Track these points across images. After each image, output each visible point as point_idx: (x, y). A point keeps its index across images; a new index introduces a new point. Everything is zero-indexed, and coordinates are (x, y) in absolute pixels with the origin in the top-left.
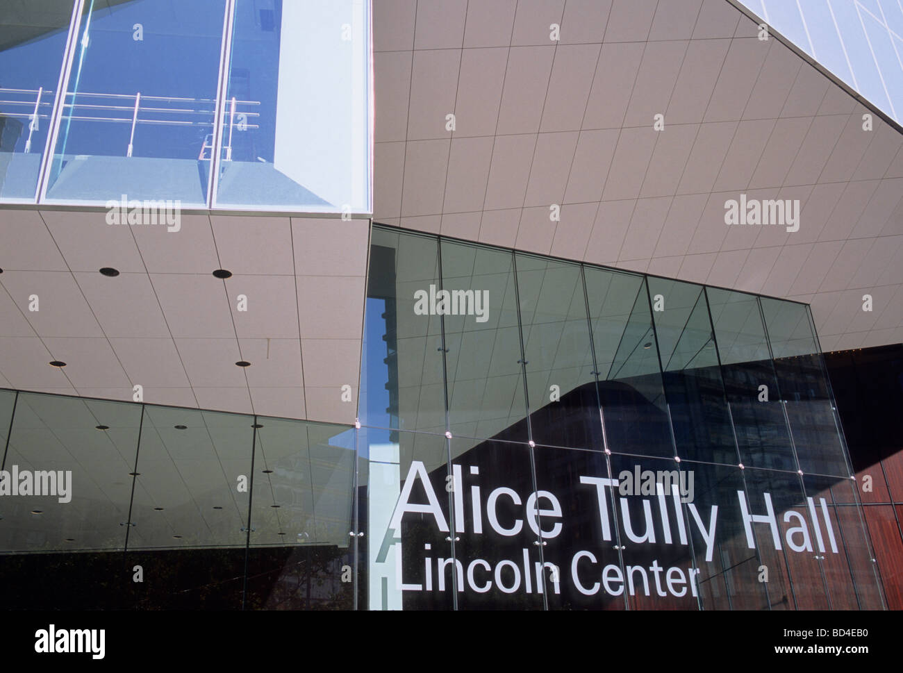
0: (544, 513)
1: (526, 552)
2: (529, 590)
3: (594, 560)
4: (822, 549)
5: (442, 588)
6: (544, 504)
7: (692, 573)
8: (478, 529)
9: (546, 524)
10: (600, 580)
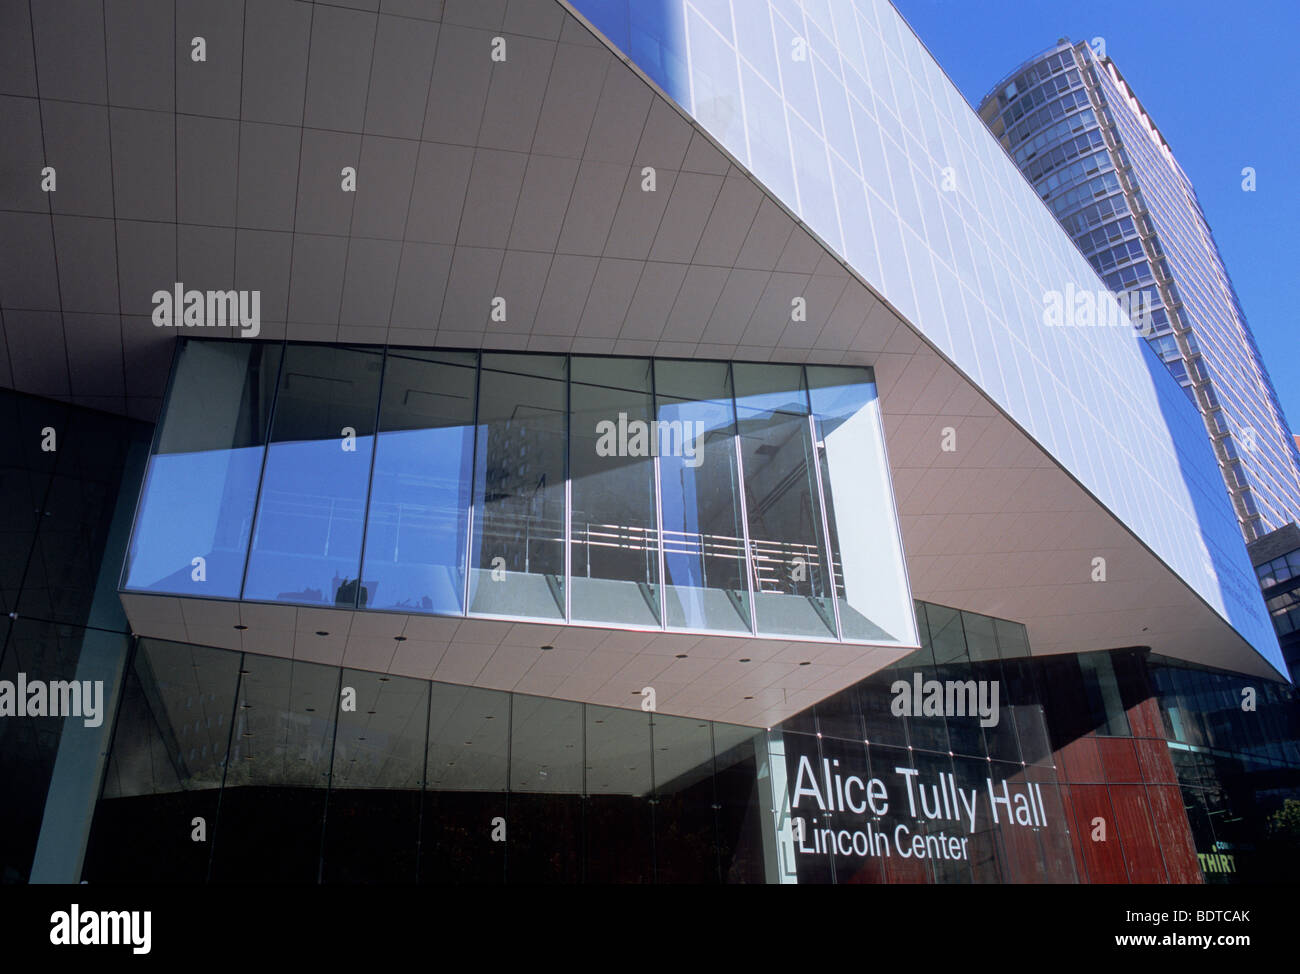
0: (878, 796)
1: (869, 825)
2: (873, 854)
3: (907, 832)
4: (1038, 824)
5: (825, 852)
6: (876, 789)
7: (964, 841)
8: (841, 809)
9: (879, 803)
10: (912, 847)
